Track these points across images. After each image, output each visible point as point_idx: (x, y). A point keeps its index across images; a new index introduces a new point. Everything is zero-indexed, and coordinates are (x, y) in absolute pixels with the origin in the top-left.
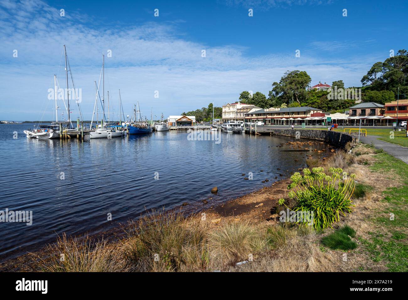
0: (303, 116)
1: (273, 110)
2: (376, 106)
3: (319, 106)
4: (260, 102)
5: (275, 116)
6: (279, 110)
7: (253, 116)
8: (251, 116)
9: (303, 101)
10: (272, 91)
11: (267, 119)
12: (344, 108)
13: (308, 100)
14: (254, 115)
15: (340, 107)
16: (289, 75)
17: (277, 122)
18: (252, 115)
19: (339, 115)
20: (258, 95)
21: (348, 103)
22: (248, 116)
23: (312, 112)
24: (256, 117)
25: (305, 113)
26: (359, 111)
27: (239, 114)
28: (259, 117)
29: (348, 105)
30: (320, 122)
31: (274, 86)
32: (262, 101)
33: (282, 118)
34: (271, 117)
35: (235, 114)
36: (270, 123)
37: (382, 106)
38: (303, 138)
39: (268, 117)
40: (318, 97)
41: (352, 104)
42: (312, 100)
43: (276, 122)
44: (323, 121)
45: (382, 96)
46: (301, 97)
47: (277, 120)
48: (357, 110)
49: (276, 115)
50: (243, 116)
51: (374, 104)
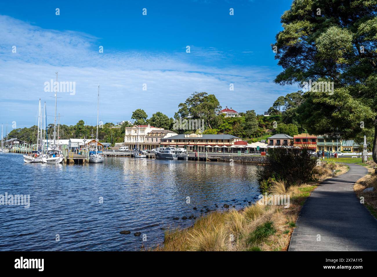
0: (228, 143)
1: (195, 136)
2: (287, 138)
3: (234, 133)
4: (163, 124)
5: (198, 143)
6: (202, 137)
7: (171, 142)
8: (169, 142)
9: (214, 127)
10: (179, 112)
11: (188, 146)
12: (256, 137)
13: (219, 126)
14: (173, 141)
15: (253, 135)
16: (196, 96)
17: (200, 149)
18: (170, 140)
19: (259, 144)
20: (159, 115)
21: (260, 132)
22: (165, 142)
23: (235, 141)
24: (175, 143)
25: (228, 141)
26: (275, 141)
27: (150, 139)
28: (179, 143)
29: (260, 134)
30: (243, 150)
31: (181, 108)
32: (166, 123)
33: (206, 145)
34: (193, 143)
35: (145, 138)
36: (191, 150)
37: (292, 138)
38: (255, 163)
39: (191, 143)
40: (229, 123)
41: (263, 133)
42: (224, 126)
43: (198, 149)
44: (246, 149)
45: (289, 128)
46: (213, 123)
47: (200, 147)
48: (274, 140)
49: (200, 142)
50: (156, 141)
51: (286, 136)
